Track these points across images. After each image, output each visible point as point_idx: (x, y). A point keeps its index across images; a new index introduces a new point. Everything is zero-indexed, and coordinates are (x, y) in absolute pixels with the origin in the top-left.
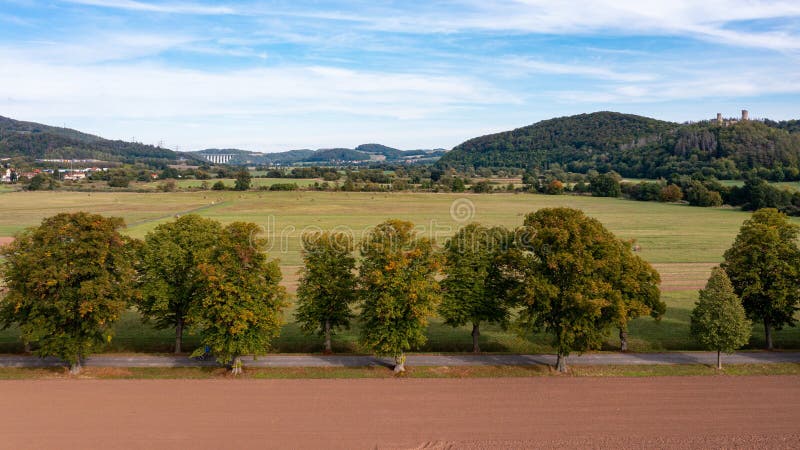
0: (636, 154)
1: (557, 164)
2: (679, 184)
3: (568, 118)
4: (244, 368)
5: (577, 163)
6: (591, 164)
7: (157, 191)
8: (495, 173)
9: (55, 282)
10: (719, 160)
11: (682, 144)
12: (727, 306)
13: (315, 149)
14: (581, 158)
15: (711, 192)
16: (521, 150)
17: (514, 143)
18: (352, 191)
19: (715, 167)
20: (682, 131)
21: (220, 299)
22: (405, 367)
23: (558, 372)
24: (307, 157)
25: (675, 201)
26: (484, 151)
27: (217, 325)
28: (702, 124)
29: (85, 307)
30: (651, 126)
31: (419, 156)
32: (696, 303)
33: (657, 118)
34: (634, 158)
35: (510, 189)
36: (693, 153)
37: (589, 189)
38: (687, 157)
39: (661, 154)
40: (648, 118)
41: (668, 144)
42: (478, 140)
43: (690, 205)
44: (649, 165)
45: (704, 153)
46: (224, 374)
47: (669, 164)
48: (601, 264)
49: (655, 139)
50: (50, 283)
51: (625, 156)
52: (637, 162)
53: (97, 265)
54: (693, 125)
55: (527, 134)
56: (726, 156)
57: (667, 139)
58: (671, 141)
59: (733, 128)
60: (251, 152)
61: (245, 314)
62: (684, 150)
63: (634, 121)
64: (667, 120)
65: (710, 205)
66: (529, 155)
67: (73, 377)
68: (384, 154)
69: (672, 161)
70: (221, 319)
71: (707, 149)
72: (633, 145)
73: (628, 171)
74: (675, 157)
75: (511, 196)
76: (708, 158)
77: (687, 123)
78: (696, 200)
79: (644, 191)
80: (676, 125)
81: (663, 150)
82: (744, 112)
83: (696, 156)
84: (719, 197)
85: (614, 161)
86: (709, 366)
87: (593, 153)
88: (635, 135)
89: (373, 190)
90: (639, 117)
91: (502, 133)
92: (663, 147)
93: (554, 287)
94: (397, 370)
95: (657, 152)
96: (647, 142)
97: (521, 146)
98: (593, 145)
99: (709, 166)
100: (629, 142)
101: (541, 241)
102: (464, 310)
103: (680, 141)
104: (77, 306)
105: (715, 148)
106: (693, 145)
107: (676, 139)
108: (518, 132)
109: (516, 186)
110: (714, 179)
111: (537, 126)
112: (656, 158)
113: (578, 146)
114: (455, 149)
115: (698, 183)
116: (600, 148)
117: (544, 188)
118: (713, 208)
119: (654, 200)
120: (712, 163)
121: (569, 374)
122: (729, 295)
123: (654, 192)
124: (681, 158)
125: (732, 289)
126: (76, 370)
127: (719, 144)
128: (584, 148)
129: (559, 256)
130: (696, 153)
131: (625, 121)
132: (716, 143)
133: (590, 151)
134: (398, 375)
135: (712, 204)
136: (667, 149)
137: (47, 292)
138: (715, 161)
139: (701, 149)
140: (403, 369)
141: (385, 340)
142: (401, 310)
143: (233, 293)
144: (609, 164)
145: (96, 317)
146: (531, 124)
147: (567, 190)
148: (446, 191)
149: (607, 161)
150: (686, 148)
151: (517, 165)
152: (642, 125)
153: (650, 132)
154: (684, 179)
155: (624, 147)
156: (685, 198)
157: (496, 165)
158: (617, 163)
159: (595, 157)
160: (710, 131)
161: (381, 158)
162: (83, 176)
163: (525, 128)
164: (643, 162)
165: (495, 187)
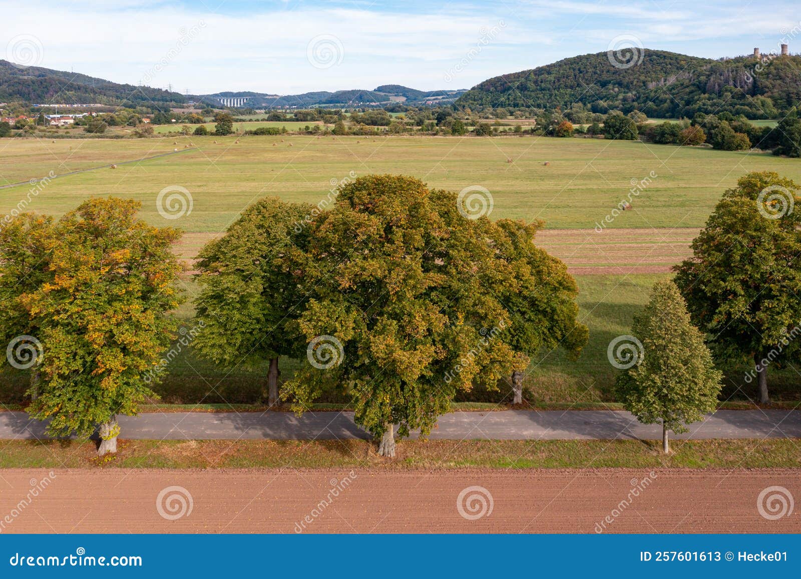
0: (664, 93)
1: (580, 104)
2: (704, 126)
3: (594, 55)
5: (602, 103)
6: (617, 103)
7: (131, 137)
8: (512, 114)
10: (755, 98)
11: (714, 81)
13: (333, 91)
14: (606, 98)
15: (738, 134)
16: (544, 90)
17: (536, 82)
18: (343, 134)
19: (750, 105)
20: (714, 67)
23: (379, 456)
24: (324, 99)
25: (698, 143)
26: (503, 91)
28: (738, 60)
30: (683, 62)
31: (440, 97)
33: (690, 54)
34: (663, 96)
35: (518, 131)
36: (726, 91)
37: (602, 131)
38: (720, 95)
39: (692, 92)
40: (680, 55)
41: (700, 82)
42: (498, 79)
43: (714, 148)
44: (678, 105)
45: (739, 90)
47: (700, 103)
49: (685, 76)
51: (652, 94)
52: (665, 102)
54: (728, 62)
55: (549, 73)
56: (762, 94)
57: (699, 76)
58: (703, 78)
59: (771, 64)
60: (267, 95)
62: (717, 87)
63: (665, 57)
64: (701, 57)
65: (737, 149)
66: (551, 95)
68: (404, 95)
69: (703, 99)
71: (741, 86)
72: (662, 82)
73: (656, 111)
74: (707, 95)
75: (516, 139)
76: (742, 96)
77: (722, 59)
78: (720, 143)
79: (663, 134)
80: (710, 61)
81: (692, 88)
82: (784, 47)
83: (729, 94)
84: (747, 140)
85: (642, 100)
87: (619, 92)
88: (665, 72)
89: (366, 134)
90: (669, 53)
91: (523, 72)
92: (694, 85)
95: (687, 90)
96: (677, 79)
97: (543, 85)
98: (620, 84)
99: (742, 105)
100: (658, 80)
103: (712, 78)
105: (750, 85)
106: (727, 81)
107: (708, 76)
108: (539, 71)
109: (524, 128)
110: (744, 119)
111: (560, 64)
112: (686, 97)
113: (604, 84)
114: (473, 89)
115: (725, 124)
116: (628, 87)
117: (554, 130)
118: (740, 151)
119: (674, 143)
120: (747, 102)
123: (673, 134)
124: (713, 96)
127: (755, 80)
128: (610, 86)
130: (730, 91)
131: (655, 57)
132: (751, 80)
133: (616, 89)
135: (738, 147)
136: (698, 87)
138: (750, 99)
139: (735, 86)
144: (635, 104)
146: (554, 62)
147: (579, 132)
148: (445, 133)
149: (633, 101)
150: (719, 85)
151: (539, 106)
152: (673, 61)
153: (681, 68)
154: (709, 119)
155: (652, 86)
156: (709, 140)
157: (516, 105)
158: (645, 102)
159: (621, 97)
160: (745, 66)
161: (401, 100)
162: (72, 121)
163: (548, 66)
164: (672, 101)
165: (501, 128)
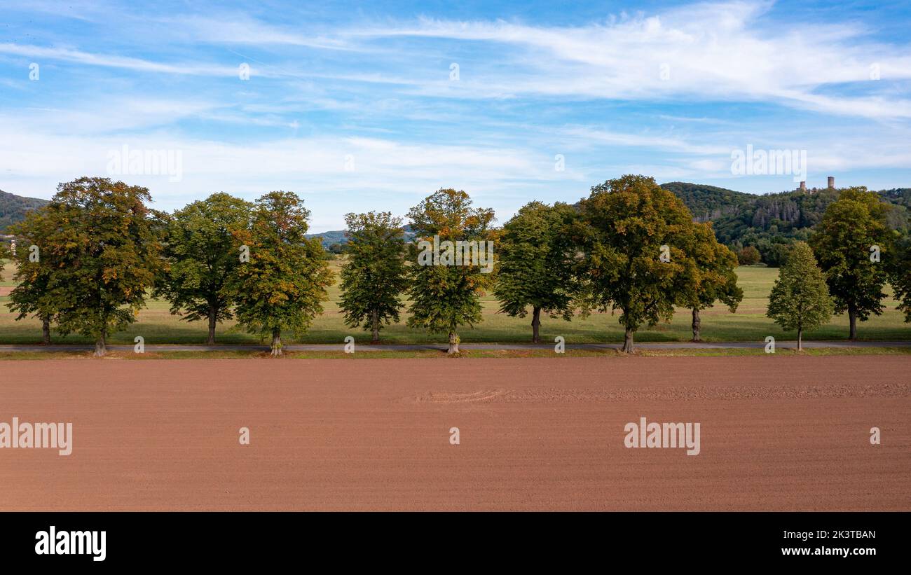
2: (757, 247)
4: (284, 351)
9: (74, 244)
10: (801, 230)
11: (761, 215)
12: (809, 280)
20: (762, 202)
21: (257, 270)
22: (459, 350)
23: (625, 353)
25: (753, 263)
27: (255, 297)
28: (784, 194)
29: (109, 274)
30: (727, 197)
32: (776, 282)
33: (734, 189)
36: (773, 224)
38: (766, 228)
39: (737, 226)
40: (724, 189)
41: (745, 216)
43: (768, 267)
45: (785, 223)
46: (263, 356)
47: (746, 237)
48: (673, 228)
49: (731, 211)
50: (68, 246)
53: (119, 231)
54: (774, 196)
56: (809, 226)
57: (744, 210)
58: (749, 212)
59: (818, 196)
61: (284, 285)
62: (763, 220)
63: (709, 192)
64: (744, 192)
67: (97, 357)
69: (749, 233)
70: (259, 290)
71: (788, 219)
72: (707, 218)
74: (753, 229)
76: (789, 229)
77: (767, 194)
78: (774, 263)
80: (754, 196)
81: (740, 222)
82: (830, 179)
83: (776, 226)
86: (787, 349)
88: (709, 208)
90: (714, 188)
92: (739, 219)
93: (622, 255)
94: (451, 352)
95: (733, 224)
96: (722, 214)
100: (702, 215)
101: (609, 207)
102: (523, 290)
103: (758, 212)
104: (100, 274)
105: (796, 218)
106: (773, 215)
107: (754, 210)
112: (732, 231)
115: (778, 245)
120: (793, 234)
121: (637, 355)
122: (812, 269)
124: (760, 229)
125: (816, 262)
126: (101, 352)
127: (801, 212)
129: (628, 221)
130: (776, 224)
132: (798, 212)
134: (453, 356)
136: (744, 221)
137: (66, 260)
138: (796, 231)
139: (782, 219)
140: (457, 351)
141: (439, 316)
142: (455, 281)
143: (271, 263)
145: (121, 285)
150: (765, 219)
152: (718, 196)
153: (726, 203)
154: (762, 242)
156: (763, 260)
160: (792, 199)
